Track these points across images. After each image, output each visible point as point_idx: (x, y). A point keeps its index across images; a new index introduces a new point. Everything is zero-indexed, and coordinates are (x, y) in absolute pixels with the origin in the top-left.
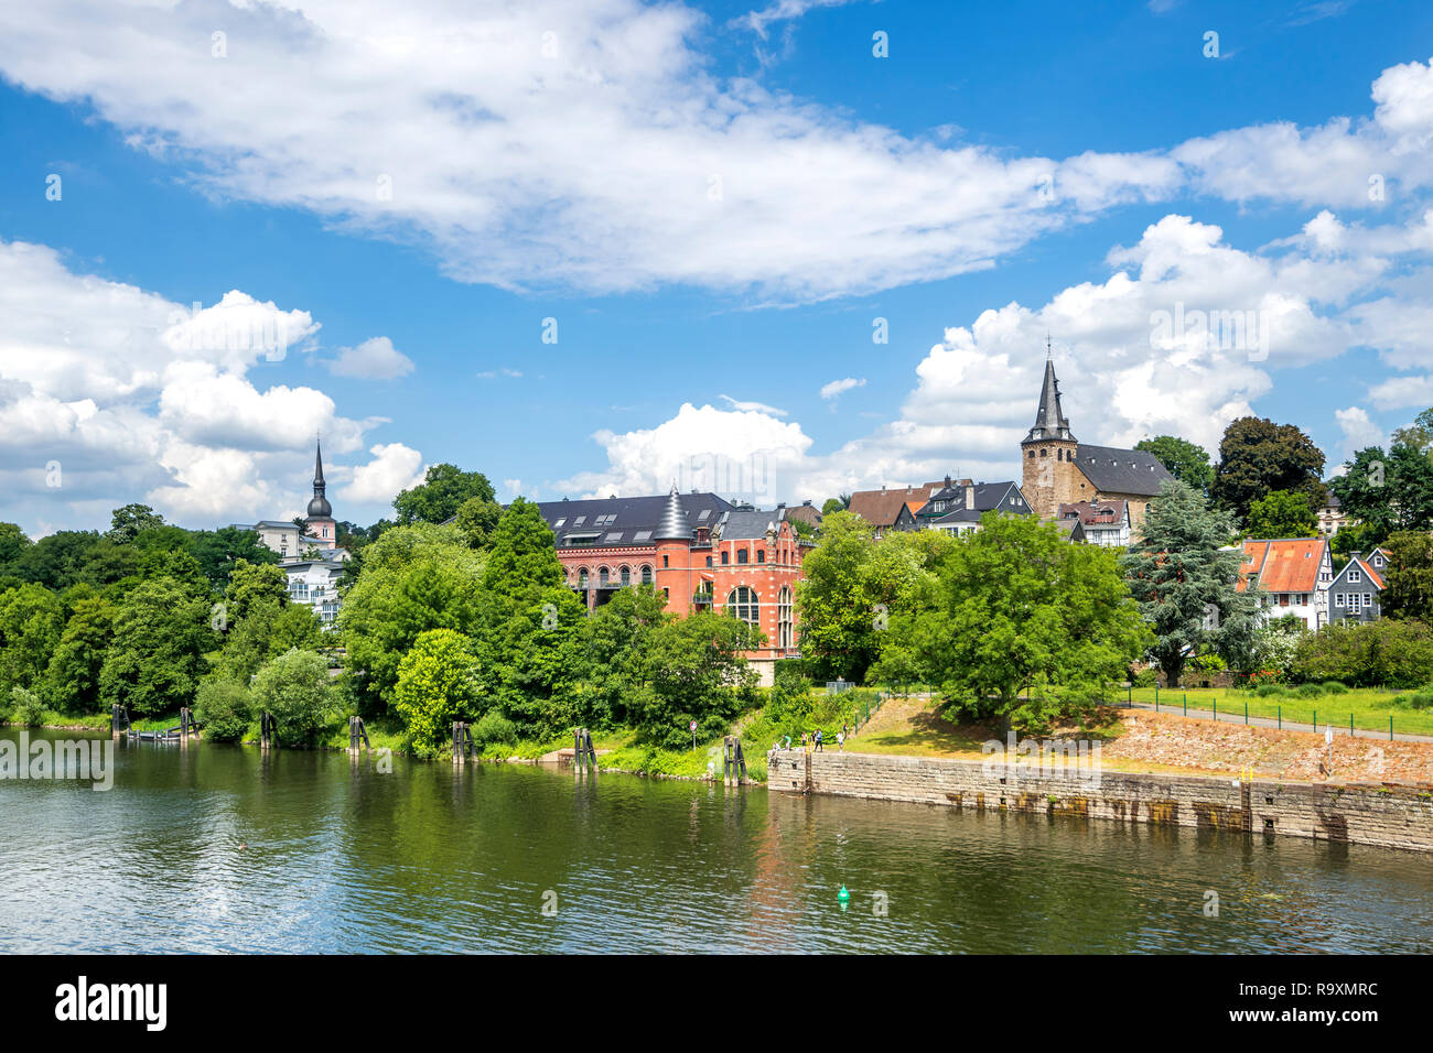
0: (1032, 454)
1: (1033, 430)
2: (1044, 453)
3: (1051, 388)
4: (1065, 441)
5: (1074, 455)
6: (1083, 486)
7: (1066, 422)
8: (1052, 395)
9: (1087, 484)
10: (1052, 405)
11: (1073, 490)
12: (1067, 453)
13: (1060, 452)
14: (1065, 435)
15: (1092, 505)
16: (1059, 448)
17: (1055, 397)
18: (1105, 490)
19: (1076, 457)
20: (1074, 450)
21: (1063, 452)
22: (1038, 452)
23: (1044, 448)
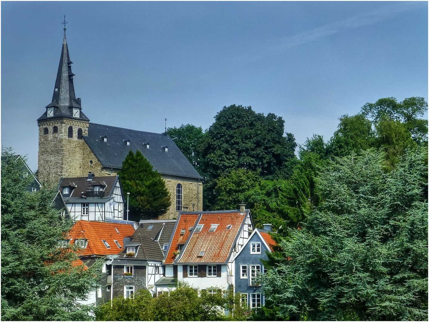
0: (46, 131)
1: (47, 107)
2: (55, 130)
3: (65, 69)
4: (76, 119)
5: (85, 133)
6: (91, 162)
7: (78, 102)
8: (65, 75)
9: (95, 161)
10: (65, 85)
11: (83, 166)
12: (78, 131)
13: (70, 130)
14: (76, 113)
15: (88, 180)
16: (69, 125)
17: (68, 77)
18: (111, 166)
19: (87, 135)
20: (86, 128)
21: (74, 130)
22: (51, 129)
23: (56, 125)
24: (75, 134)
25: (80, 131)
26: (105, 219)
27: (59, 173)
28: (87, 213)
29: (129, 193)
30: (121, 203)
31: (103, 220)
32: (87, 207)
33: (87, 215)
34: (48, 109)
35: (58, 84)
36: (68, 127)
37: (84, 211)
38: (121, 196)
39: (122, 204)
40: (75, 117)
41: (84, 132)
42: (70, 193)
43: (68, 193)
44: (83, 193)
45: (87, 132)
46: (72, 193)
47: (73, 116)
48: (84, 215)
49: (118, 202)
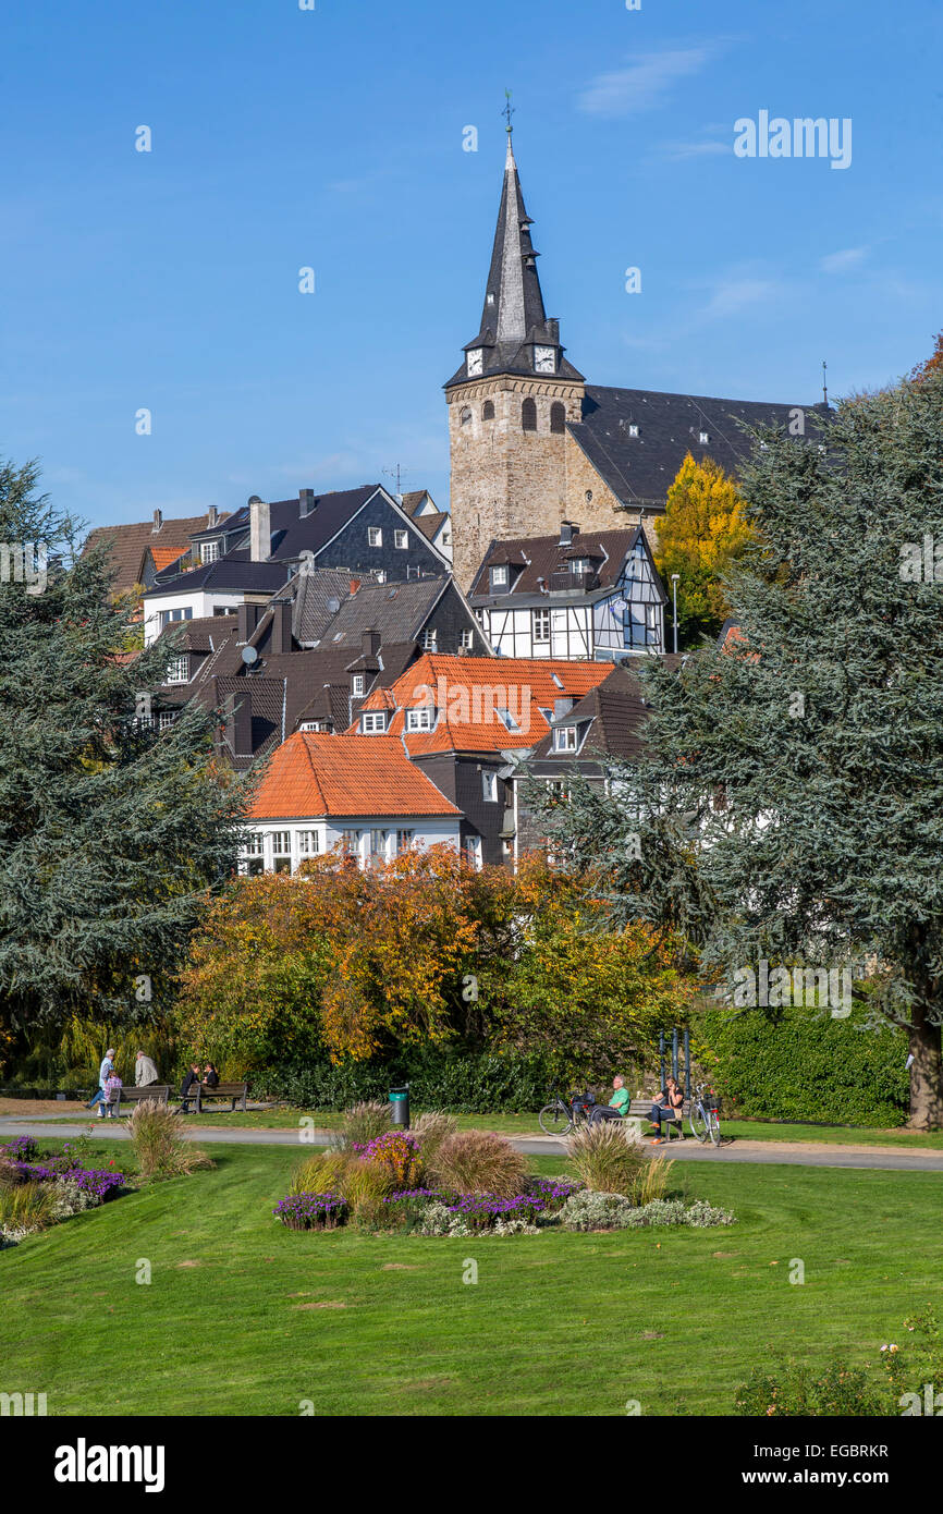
0: (466, 414)
1: (467, 350)
2: (489, 410)
3: (511, 239)
4: (544, 376)
5: (574, 415)
6: (589, 494)
7: (552, 328)
8: (512, 256)
9: (598, 489)
10: (513, 282)
11: (568, 507)
12: (552, 409)
13: (529, 408)
14: (544, 359)
15: (561, 544)
16: (525, 396)
17: (520, 262)
18: (638, 503)
19: (580, 420)
20: (575, 401)
21: (539, 407)
22: (476, 412)
23: (489, 397)
24: (543, 419)
25: (557, 411)
26: (594, 650)
27: (501, 529)
28: (546, 636)
29: (678, 576)
30: (655, 604)
31: (591, 652)
32: (547, 619)
33: (548, 640)
34: (469, 354)
35: (495, 284)
36: (522, 400)
37: (538, 631)
38: (654, 586)
39: (657, 607)
40: (542, 371)
41: (571, 412)
42: (511, 579)
43: (504, 582)
44: (540, 579)
45: (578, 412)
46: (516, 583)
47: (537, 370)
48: (539, 641)
49: (645, 603)
